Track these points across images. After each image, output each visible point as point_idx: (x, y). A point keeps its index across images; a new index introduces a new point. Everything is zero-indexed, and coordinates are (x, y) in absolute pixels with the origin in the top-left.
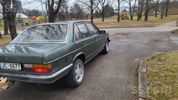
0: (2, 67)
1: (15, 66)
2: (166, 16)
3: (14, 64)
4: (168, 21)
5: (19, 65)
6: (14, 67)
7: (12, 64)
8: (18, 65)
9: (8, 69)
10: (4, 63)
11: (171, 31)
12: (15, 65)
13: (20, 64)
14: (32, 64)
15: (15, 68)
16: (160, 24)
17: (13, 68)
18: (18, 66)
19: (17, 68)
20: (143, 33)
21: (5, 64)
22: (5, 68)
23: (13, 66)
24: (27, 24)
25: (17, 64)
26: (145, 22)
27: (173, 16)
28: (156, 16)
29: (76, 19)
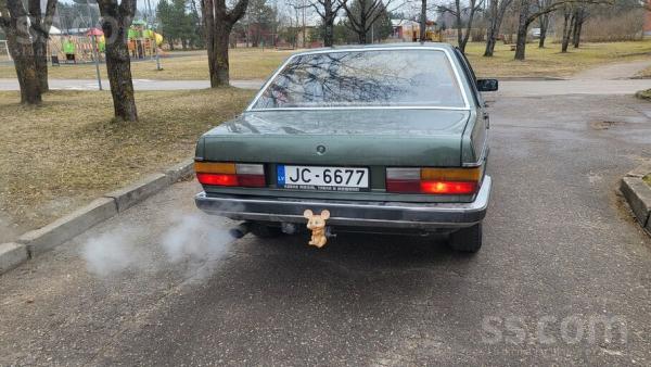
0: (288, 181)
1: (345, 176)
2: (577, 46)
3: (344, 170)
4: (597, 63)
5: (363, 172)
6: (338, 180)
7: (333, 169)
8: (358, 172)
9: (316, 187)
10: (301, 168)
11: (634, 92)
12: (347, 171)
13: (366, 170)
14: (418, 169)
15: (345, 180)
16: (574, 72)
17: (333, 183)
18: (356, 176)
19: (353, 183)
20: (540, 98)
21: (303, 171)
22: (300, 182)
23: (336, 176)
24: (70, 57)
25: (355, 170)
26: (519, 63)
27: (599, 44)
28: (542, 44)
29: (250, 45)
